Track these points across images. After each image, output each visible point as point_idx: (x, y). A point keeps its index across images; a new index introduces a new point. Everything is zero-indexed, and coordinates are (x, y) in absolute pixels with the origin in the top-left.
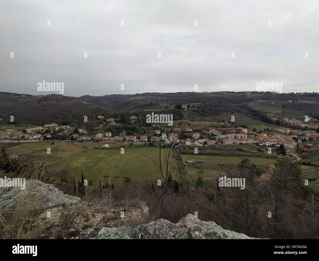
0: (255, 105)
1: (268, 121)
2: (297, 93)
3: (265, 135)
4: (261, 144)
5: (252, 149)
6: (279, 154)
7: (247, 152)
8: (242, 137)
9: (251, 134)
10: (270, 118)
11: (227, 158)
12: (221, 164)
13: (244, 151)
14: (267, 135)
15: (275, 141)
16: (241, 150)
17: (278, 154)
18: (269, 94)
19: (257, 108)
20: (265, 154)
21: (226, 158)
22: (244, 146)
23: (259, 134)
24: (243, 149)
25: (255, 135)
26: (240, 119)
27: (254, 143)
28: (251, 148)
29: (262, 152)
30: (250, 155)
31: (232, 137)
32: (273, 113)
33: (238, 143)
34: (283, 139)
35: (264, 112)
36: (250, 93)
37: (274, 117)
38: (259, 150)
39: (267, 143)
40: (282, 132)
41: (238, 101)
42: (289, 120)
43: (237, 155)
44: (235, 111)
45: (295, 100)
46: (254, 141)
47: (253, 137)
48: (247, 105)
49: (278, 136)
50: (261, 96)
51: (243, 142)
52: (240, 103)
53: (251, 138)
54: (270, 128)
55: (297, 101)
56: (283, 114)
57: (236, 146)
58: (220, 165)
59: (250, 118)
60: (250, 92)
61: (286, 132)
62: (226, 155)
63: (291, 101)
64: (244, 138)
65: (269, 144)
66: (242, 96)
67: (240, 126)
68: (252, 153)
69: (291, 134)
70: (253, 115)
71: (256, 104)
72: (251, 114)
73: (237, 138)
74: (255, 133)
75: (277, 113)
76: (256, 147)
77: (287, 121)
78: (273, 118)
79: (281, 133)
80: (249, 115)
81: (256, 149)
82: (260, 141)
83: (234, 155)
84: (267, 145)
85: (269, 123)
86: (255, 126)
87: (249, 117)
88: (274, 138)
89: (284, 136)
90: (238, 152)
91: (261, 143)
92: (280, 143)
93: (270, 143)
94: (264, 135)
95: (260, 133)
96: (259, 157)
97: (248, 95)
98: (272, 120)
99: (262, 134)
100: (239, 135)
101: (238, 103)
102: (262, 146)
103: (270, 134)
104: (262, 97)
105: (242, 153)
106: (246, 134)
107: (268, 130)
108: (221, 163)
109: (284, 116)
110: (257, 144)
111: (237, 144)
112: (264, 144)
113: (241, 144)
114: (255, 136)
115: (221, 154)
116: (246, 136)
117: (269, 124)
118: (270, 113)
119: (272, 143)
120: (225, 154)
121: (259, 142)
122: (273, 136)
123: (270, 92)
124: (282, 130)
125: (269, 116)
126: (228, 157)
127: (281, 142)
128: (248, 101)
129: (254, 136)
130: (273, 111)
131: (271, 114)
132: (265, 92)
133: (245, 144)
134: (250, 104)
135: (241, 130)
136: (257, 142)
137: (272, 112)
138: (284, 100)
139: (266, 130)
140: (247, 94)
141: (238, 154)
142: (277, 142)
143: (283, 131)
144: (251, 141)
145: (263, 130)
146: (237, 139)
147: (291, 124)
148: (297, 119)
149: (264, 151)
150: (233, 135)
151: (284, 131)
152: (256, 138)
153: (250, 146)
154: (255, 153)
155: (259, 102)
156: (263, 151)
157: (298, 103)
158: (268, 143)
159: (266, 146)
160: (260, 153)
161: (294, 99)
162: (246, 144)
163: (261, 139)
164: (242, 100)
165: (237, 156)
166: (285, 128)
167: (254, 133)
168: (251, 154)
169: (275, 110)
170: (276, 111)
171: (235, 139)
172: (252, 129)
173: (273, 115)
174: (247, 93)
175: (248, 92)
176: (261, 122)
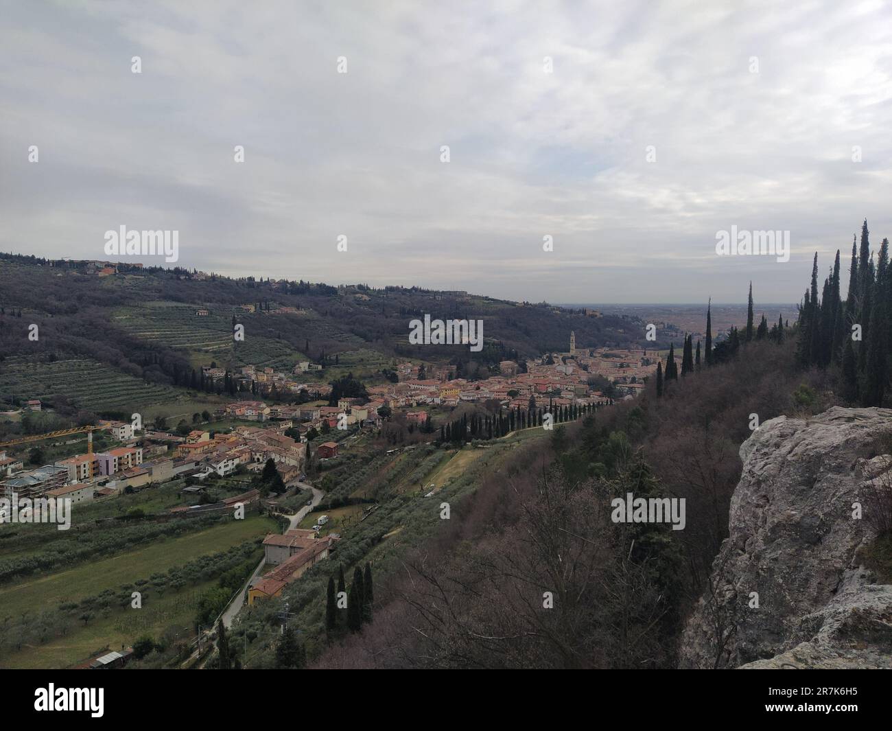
0: (141, 320)
1: (195, 383)
2: (264, 281)
3: (206, 436)
4: (202, 476)
5: (179, 501)
6: (268, 495)
7: (167, 518)
8: (122, 461)
9: (154, 442)
10: (202, 369)
11: (91, 566)
12: (76, 603)
13: (151, 518)
14: (212, 437)
15: (242, 452)
16: (137, 516)
17: (265, 495)
18: (182, 278)
19: (151, 335)
20: (227, 506)
21: (87, 568)
22: (144, 496)
23: (181, 439)
24: (146, 509)
25: (171, 445)
26: (91, 383)
27: (177, 477)
28: (173, 500)
29: (215, 502)
30: (179, 527)
31: (79, 472)
32: (207, 351)
33: (117, 492)
34: (261, 442)
35: (180, 350)
36: (112, 271)
37: (213, 366)
38: (205, 500)
39: (219, 466)
40: (249, 419)
41: (64, 305)
42: (259, 373)
43: (130, 540)
44: (62, 347)
45: (263, 305)
46: (175, 466)
47: (166, 454)
48: (109, 321)
49: (246, 434)
50: (155, 283)
51: (136, 483)
52: (75, 313)
53: (160, 458)
54: (212, 410)
55: (268, 308)
56: (238, 354)
57: (109, 507)
58: (74, 607)
59: (129, 378)
60: (108, 265)
61: (260, 415)
62: (85, 556)
63: (252, 309)
64: (130, 466)
65: (227, 469)
66: (77, 280)
67: (98, 414)
68: (184, 515)
69: (275, 420)
70: (139, 363)
71: (144, 315)
72: (130, 361)
73: (103, 469)
74: (166, 436)
75: (219, 353)
76: (189, 489)
77: (253, 377)
78: (211, 371)
79: (248, 421)
80: (125, 362)
81: (189, 497)
82: (197, 464)
83: (120, 546)
84: (221, 473)
85: (199, 391)
86: (156, 409)
87: (127, 371)
88: (236, 444)
89: (263, 431)
90: (132, 529)
91: (198, 471)
92: (256, 457)
93: (230, 462)
94: (200, 436)
95: (184, 431)
96: (211, 525)
97: (104, 278)
98: (211, 378)
99: (194, 433)
100: (110, 456)
101: (66, 313)
102: (206, 479)
103: (219, 432)
104: (160, 291)
105: (147, 527)
106: (133, 445)
107: (206, 416)
108: (77, 599)
109: (241, 361)
110: (190, 479)
111: (111, 495)
112: (211, 470)
113: (129, 490)
114: (168, 448)
115: (60, 557)
116: (137, 456)
117: (201, 395)
118: (199, 350)
119: (237, 461)
120: (79, 551)
121: (192, 466)
122: (232, 437)
123: (185, 273)
124: (247, 409)
125: (199, 361)
126: (94, 561)
127: (258, 451)
128: (106, 305)
129: (166, 447)
130: (208, 346)
131: (201, 356)
132: (169, 271)
133: (142, 488)
134: (121, 318)
135: (108, 432)
136: (185, 468)
137: (204, 346)
138: (233, 303)
139: (201, 419)
140: (101, 274)
141: (133, 537)
142: (246, 456)
143: (250, 414)
144: (164, 472)
145: (189, 418)
146: (104, 472)
147: (265, 386)
148: (277, 367)
149: (220, 496)
150: (86, 461)
151: (254, 412)
152: (177, 453)
153: (168, 492)
154: (195, 514)
155: (154, 308)
156: (217, 499)
157: (272, 316)
158: (222, 464)
159: (220, 477)
160: (209, 510)
161: (260, 301)
162: (149, 486)
163: (197, 454)
164: (80, 298)
165: (131, 545)
166: (254, 404)
167: (159, 436)
168: (183, 521)
169: (213, 339)
170: (216, 344)
171: (94, 475)
172: (149, 422)
173: (209, 359)
174: (98, 269)
175: (101, 262)
176: (171, 388)
